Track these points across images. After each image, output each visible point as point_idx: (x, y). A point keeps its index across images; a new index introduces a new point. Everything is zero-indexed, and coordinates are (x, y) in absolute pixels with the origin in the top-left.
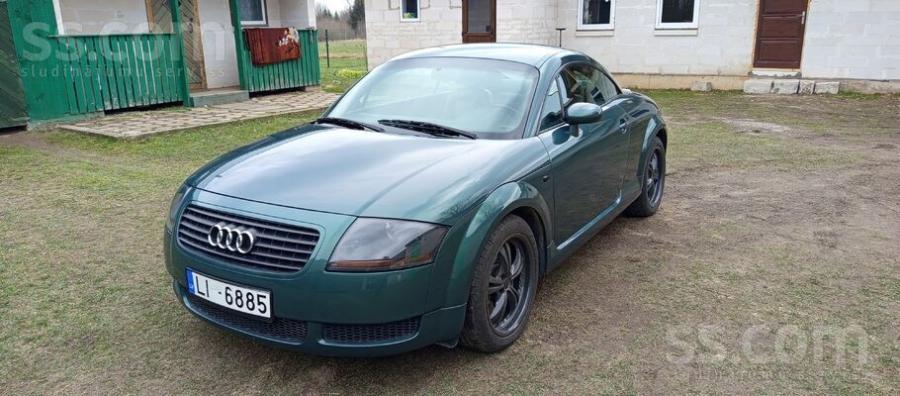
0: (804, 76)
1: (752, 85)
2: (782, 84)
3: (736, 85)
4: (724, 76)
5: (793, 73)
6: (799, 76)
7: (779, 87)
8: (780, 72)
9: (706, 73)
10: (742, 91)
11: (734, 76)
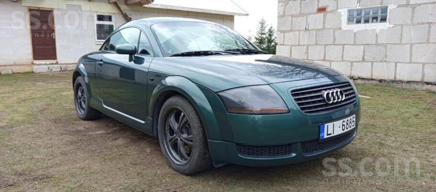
0: (59, 63)
1: (38, 68)
2: (53, 67)
3: (28, 69)
4: (17, 65)
5: (54, 62)
6: (57, 63)
7: (52, 68)
8: (48, 62)
9: (7, 64)
10: (32, 72)
11: (24, 65)
